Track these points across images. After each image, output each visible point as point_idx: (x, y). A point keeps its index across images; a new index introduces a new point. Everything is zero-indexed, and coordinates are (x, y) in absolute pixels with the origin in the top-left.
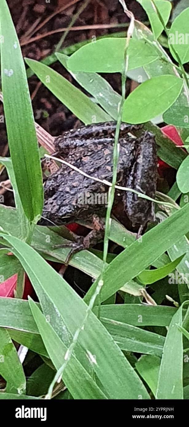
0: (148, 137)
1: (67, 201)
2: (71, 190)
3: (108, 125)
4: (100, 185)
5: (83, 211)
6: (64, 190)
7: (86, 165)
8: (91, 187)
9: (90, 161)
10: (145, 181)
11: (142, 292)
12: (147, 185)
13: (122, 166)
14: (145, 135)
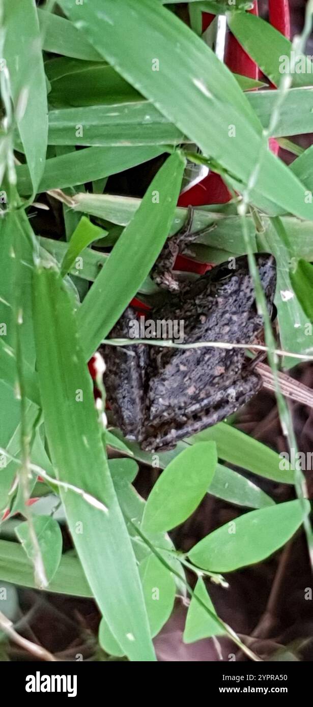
0: (136, 432)
1: (231, 300)
2: (230, 320)
3: (196, 431)
4: (189, 338)
5: (203, 294)
6: (241, 316)
7: (217, 362)
8: (202, 331)
9: (213, 370)
10: (123, 366)
11: (73, 202)
12: (117, 361)
13: (163, 377)
14: (140, 433)
